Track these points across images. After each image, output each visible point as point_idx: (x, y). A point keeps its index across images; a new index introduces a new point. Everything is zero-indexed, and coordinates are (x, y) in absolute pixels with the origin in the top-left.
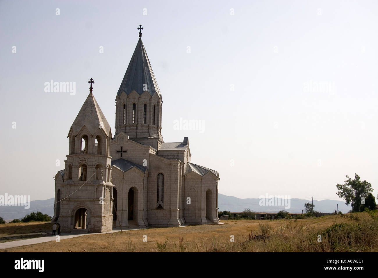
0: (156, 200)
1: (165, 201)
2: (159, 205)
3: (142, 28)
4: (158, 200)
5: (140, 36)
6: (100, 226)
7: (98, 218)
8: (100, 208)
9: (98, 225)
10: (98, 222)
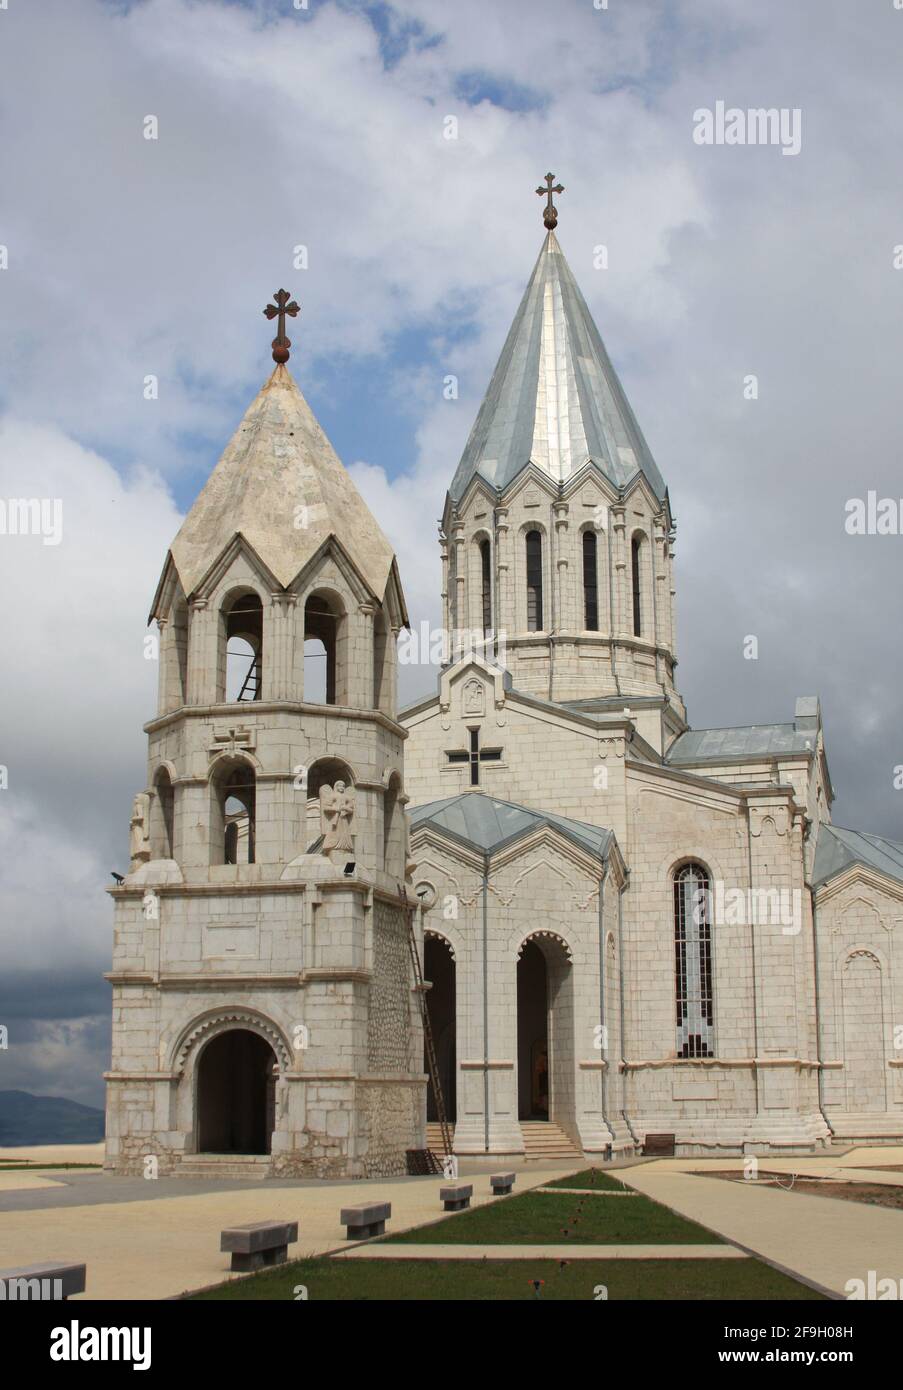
0: (672, 1014)
1: (719, 1013)
2: (691, 1037)
3: (560, 189)
4: (681, 1012)
5: (551, 224)
6: (341, 1139)
7: (332, 1086)
8: (339, 1024)
9: (331, 1134)
10: (332, 1116)
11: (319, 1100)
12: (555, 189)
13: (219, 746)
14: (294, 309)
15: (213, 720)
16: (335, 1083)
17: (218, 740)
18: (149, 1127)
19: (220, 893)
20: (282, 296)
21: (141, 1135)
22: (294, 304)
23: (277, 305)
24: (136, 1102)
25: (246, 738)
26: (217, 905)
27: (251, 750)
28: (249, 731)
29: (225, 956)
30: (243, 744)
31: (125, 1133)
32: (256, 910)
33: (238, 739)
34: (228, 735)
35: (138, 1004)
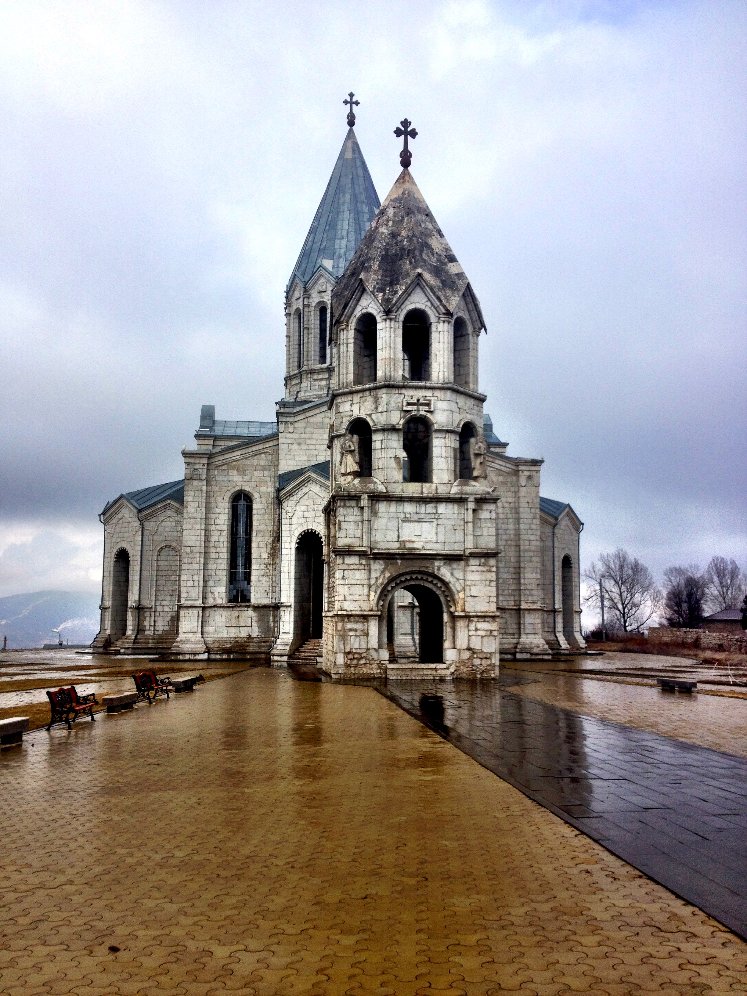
3: (357, 103)
5: (351, 123)
6: (490, 653)
7: (484, 621)
8: (488, 583)
9: (484, 650)
10: (485, 639)
11: (477, 630)
12: (354, 103)
13: (409, 408)
14: (414, 134)
15: (404, 391)
16: (487, 619)
17: (409, 404)
18: (364, 646)
19: (411, 499)
20: (406, 123)
21: (359, 651)
22: (414, 130)
23: (409, 129)
24: (356, 630)
25: (428, 405)
26: (409, 508)
27: (431, 412)
28: (430, 400)
29: (414, 539)
30: (426, 408)
31: (348, 650)
32: (434, 511)
33: (422, 404)
34: (415, 401)
35: (356, 567)
